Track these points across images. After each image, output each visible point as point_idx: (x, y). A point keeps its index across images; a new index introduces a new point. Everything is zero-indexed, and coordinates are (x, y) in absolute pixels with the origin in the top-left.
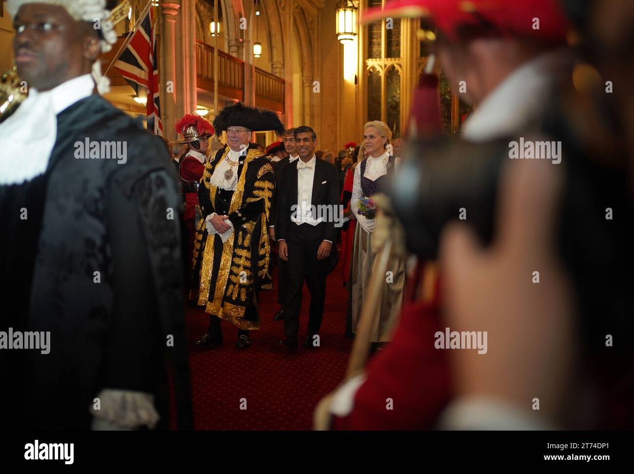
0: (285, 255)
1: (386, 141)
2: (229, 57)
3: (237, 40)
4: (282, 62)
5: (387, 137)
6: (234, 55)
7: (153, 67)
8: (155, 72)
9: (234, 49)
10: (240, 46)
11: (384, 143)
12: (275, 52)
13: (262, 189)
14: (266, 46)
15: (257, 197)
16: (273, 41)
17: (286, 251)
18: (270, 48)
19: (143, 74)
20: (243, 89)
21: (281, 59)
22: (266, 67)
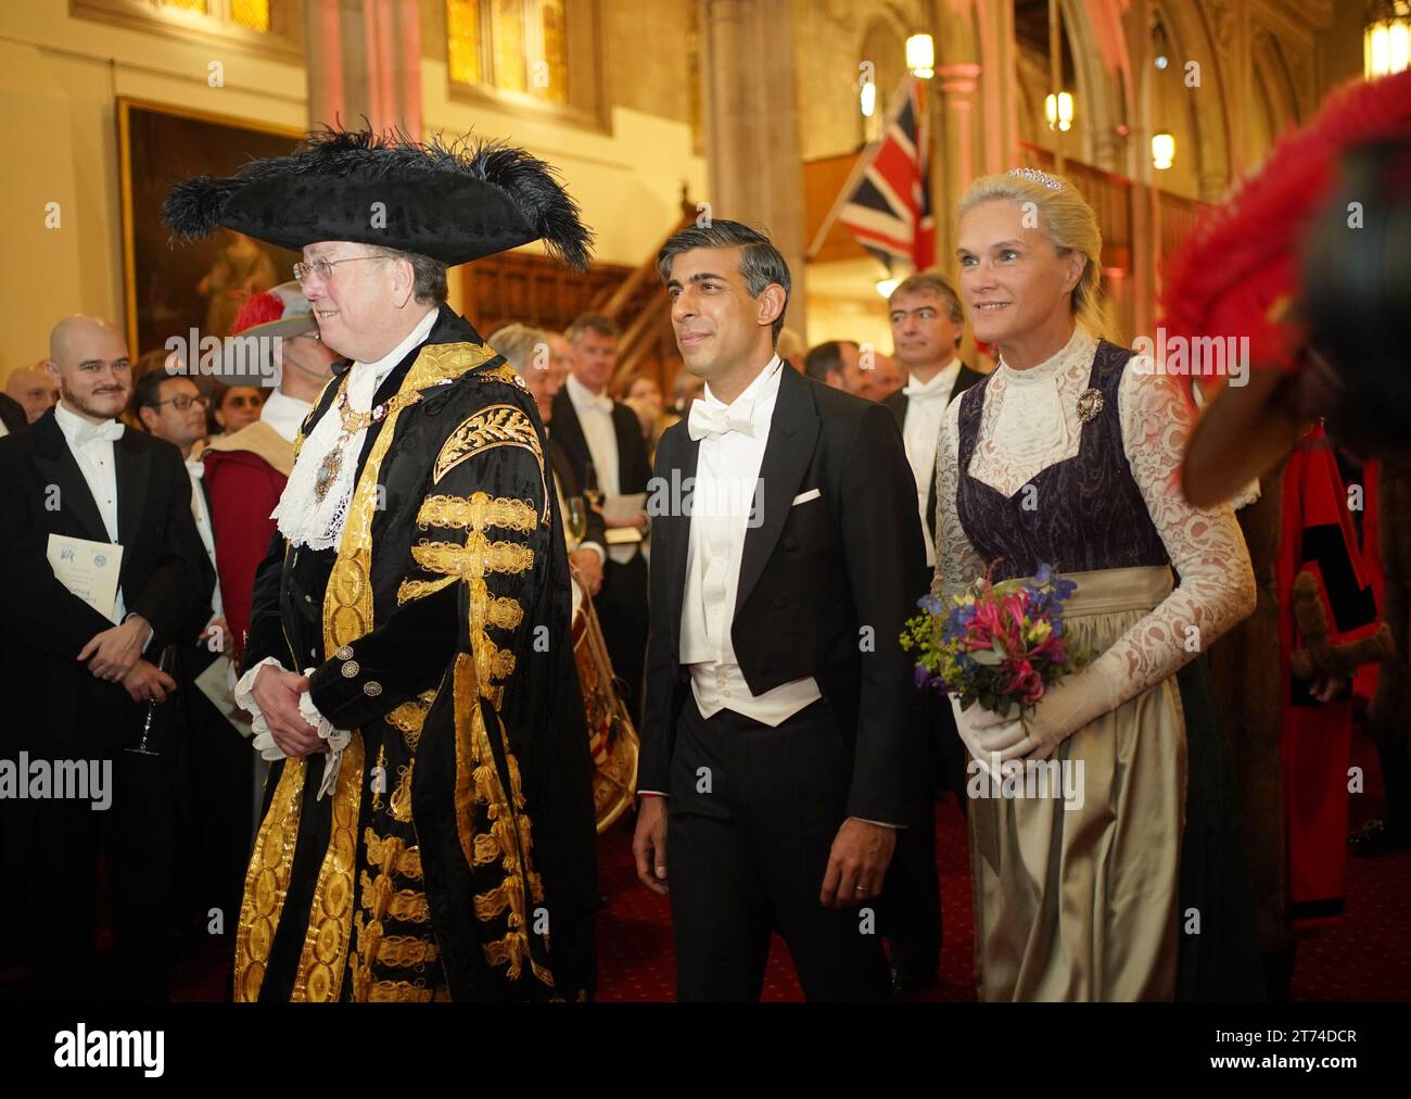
0: (651, 872)
1: (1078, 271)
2: (1096, 173)
3: (1113, 131)
4: (1225, 172)
5: (1083, 253)
6: (1107, 166)
7: (923, 211)
8: (927, 223)
9: (1106, 152)
10: (1119, 143)
11: (1069, 288)
12: (1207, 149)
13: (457, 536)
14: (1185, 139)
15: (432, 576)
16: (1203, 124)
17: (659, 854)
18: (1194, 140)
19: (901, 230)
20: (1129, 245)
21: (1222, 166)
22: (1188, 188)
